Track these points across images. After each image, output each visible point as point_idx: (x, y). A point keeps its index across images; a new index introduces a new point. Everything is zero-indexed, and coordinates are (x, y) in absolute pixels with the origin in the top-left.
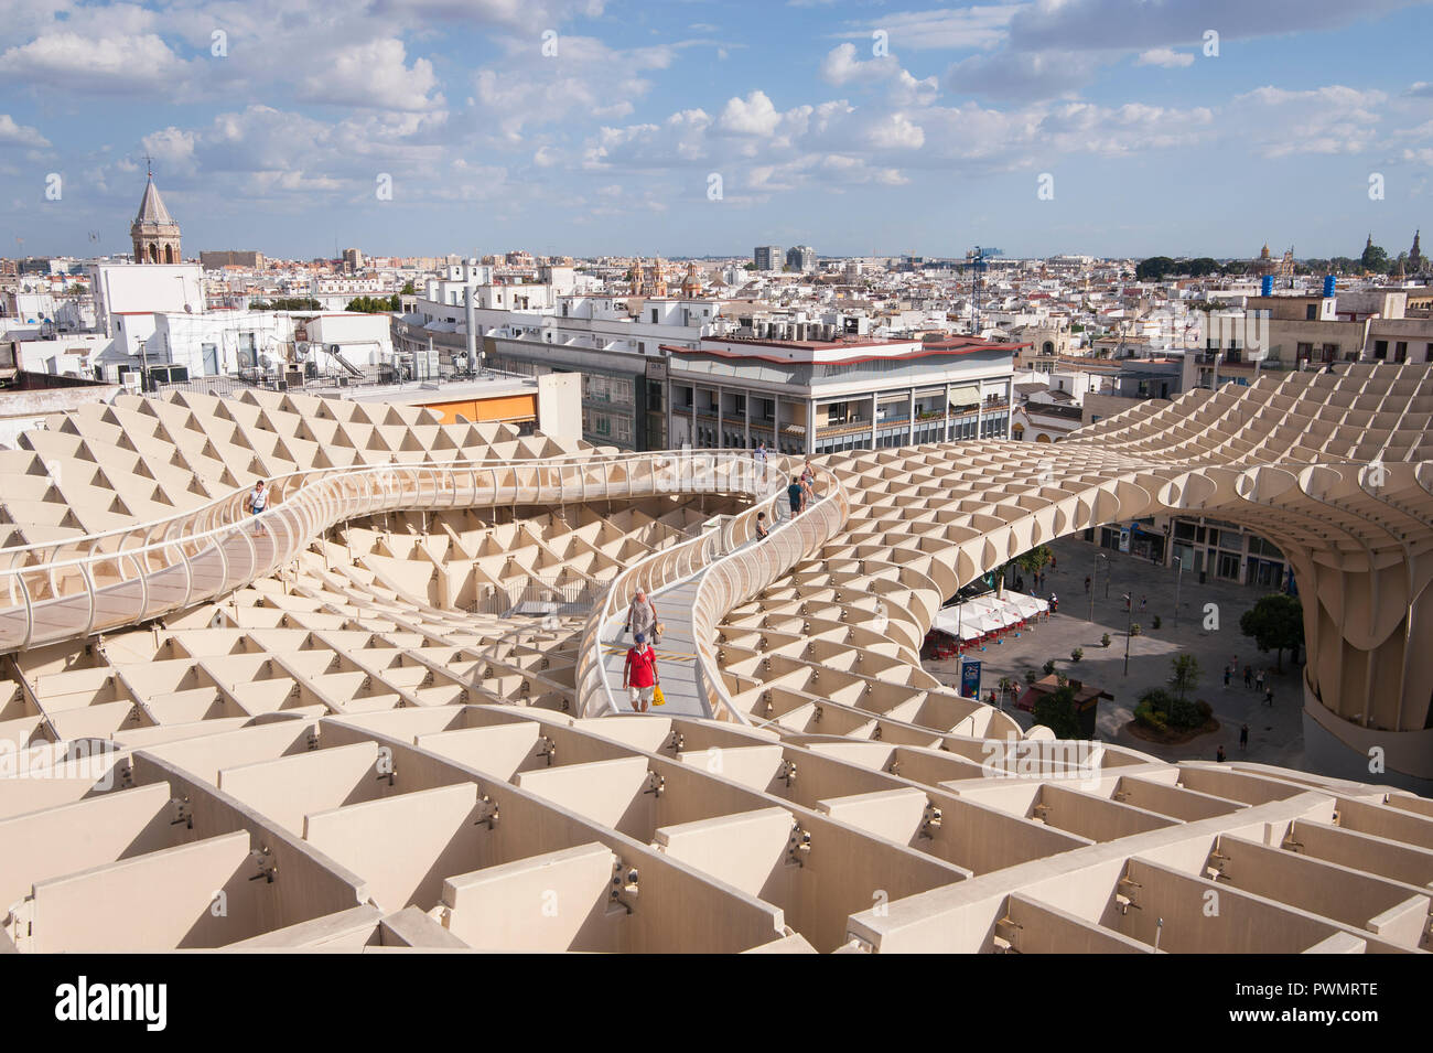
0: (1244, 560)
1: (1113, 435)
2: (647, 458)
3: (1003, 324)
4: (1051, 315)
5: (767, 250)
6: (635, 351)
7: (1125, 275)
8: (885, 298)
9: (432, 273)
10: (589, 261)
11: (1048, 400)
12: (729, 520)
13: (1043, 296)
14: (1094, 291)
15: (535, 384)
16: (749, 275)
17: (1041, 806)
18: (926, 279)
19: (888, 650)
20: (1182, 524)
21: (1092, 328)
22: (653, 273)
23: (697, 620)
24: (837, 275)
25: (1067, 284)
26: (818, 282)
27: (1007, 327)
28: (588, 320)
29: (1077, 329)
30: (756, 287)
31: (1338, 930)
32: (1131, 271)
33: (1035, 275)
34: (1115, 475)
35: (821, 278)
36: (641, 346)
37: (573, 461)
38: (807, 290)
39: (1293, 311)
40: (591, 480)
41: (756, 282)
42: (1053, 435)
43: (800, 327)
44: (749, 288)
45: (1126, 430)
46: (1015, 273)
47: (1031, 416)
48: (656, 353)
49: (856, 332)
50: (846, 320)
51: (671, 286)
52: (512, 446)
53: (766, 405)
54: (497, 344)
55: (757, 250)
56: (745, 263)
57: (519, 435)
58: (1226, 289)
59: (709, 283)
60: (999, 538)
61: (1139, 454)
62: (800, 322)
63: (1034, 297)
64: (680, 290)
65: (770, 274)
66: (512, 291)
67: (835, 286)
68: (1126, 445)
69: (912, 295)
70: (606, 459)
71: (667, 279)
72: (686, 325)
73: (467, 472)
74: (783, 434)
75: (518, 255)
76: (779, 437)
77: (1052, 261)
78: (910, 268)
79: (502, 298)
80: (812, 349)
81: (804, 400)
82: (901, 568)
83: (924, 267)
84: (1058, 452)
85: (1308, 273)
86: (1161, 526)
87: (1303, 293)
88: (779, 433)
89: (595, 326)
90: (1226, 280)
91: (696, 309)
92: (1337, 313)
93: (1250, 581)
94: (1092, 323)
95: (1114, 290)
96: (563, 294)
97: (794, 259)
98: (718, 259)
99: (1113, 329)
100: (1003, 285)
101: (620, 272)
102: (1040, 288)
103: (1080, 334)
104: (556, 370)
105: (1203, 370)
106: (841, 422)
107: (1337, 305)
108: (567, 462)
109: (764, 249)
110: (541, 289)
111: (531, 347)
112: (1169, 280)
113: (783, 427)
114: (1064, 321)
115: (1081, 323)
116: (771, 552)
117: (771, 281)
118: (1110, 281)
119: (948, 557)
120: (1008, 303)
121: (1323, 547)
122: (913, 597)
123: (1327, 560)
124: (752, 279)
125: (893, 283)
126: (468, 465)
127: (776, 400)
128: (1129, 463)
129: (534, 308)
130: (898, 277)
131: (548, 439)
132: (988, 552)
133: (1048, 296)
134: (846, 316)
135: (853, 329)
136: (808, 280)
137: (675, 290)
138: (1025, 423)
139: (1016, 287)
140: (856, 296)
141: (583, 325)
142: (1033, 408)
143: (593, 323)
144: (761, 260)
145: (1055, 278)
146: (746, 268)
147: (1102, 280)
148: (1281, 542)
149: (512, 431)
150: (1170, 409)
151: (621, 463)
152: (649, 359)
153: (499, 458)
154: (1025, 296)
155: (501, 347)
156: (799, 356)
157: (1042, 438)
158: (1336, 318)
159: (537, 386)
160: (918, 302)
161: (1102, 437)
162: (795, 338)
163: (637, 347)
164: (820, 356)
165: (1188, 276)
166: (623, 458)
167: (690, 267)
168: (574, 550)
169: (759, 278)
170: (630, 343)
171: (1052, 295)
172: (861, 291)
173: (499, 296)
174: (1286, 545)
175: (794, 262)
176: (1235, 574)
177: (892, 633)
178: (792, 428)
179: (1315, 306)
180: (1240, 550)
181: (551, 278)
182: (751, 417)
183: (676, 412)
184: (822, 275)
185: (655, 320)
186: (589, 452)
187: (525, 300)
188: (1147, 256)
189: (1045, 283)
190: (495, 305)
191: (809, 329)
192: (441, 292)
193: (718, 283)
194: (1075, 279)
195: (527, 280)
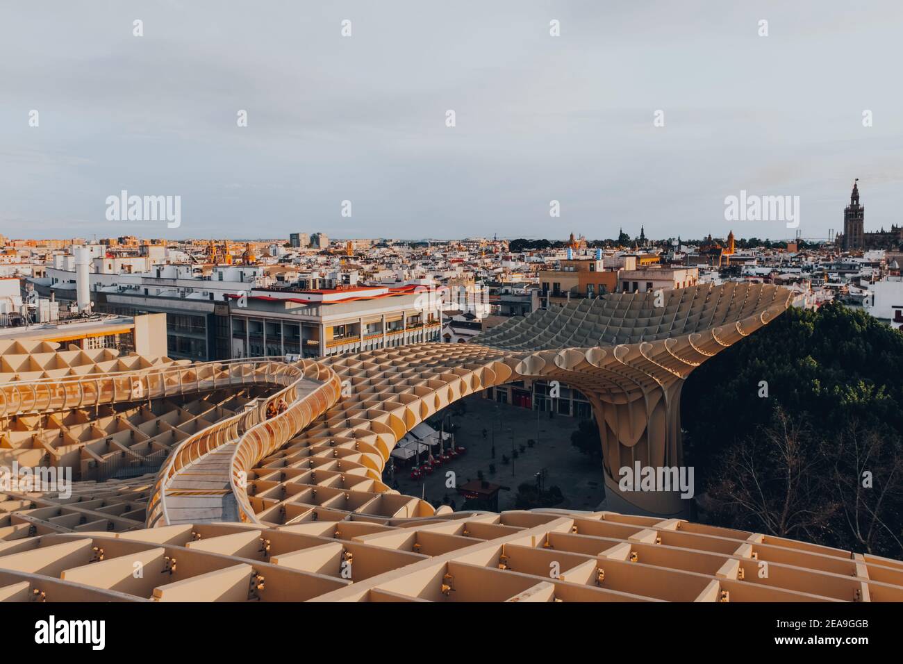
0: (571, 403)
1: (495, 337)
2: (211, 365)
3: (438, 277)
4: (464, 271)
5: (297, 235)
6: (208, 298)
7: (503, 249)
8: (370, 263)
9: (60, 250)
10: (179, 242)
11: (463, 319)
12: (263, 401)
13: (459, 260)
14: (487, 258)
15: (133, 322)
16: (287, 250)
17: (416, 545)
18: (394, 252)
19: (360, 472)
20: (538, 385)
21: (485, 278)
22: (223, 249)
23: (235, 465)
24: (342, 249)
25: (473, 254)
26: (329, 254)
27: (441, 279)
28: (175, 280)
29: (477, 279)
30: (290, 257)
31: (541, 581)
32: (506, 246)
33: (455, 249)
34: (492, 359)
35: (332, 252)
36: (212, 295)
37: (157, 371)
38: (322, 259)
39: (583, 267)
40: (170, 382)
41: (291, 254)
42: (466, 339)
43: (314, 281)
44: (286, 259)
45: (502, 334)
46: (444, 248)
47: (455, 329)
48: (222, 299)
49: (349, 283)
50: (342, 276)
51: (235, 257)
52: (111, 364)
53: (293, 327)
54: (108, 296)
55: (291, 235)
56: (284, 243)
57: (119, 356)
58: (554, 256)
59: (261, 255)
60: (429, 400)
61: (509, 347)
62: (314, 278)
63: (454, 261)
64: (241, 260)
65: (300, 250)
66: (119, 262)
67: (340, 256)
68: (501, 342)
69: (386, 261)
70: (181, 368)
71: (233, 253)
72: (242, 281)
73: (76, 384)
74: (306, 346)
75: (127, 238)
76: (303, 348)
77: (464, 241)
78: (385, 245)
79: (112, 267)
80: (322, 294)
81: (318, 325)
82: (371, 422)
83: (393, 245)
84: (464, 348)
85: (594, 247)
86: (527, 387)
87: (591, 258)
88: (303, 346)
89: (178, 283)
90: (554, 251)
91: (248, 272)
92: (604, 268)
93: (575, 415)
94: (486, 275)
95: (498, 257)
96: (158, 263)
97: (315, 240)
98: (267, 241)
99: (496, 278)
100: (438, 255)
101: (200, 249)
102: (458, 257)
103: (479, 282)
104: (150, 312)
105: (542, 299)
106: (342, 337)
107: (604, 264)
108: (154, 371)
109: (296, 234)
110: (142, 260)
111: (134, 298)
112: (525, 251)
113: (305, 342)
114: (471, 274)
115: (479, 275)
116: (291, 420)
117: (300, 254)
118: (496, 252)
119: (399, 413)
120: (441, 265)
121: (604, 392)
122: (378, 439)
123: (606, 399)
124: (288, 252)
125: (375, 254)
126: (77, 378)
127: (300, 325)
128: (502, 352)
129: (136, 272)
130: (378, 250)
131: (140, 358)
132: (423, 409)
133: (462, 261)
134: (343, 274)
135: (347, 281)
136: (323, 253)
137: (238, 260)
138: (451, 333)
139: (445, 256)
140: (352, 262)
141: (171, 282)
142: (455, 324)
143: (177, 281)
144: (294, 240)
145: (466, 251)
146: (284, 246)
147: (491, 252)
148: (584, 391)
149: (113, 354)
150: (523, 321)
151: (193, 370)
152: (217, 303)
153: (102, 372)
154: (450, 261)
155: (111, 299)
156: (314, 298)
157: (461, 341)
158: (604, 270)
159: (134, 323)
160: (390, 265)
161: (489, 339)
162: (311, 288)
163: (209, 296)
164: (327, 297)
165: (535, 249)
166: (194, 366)
167: (248, 245)
168: (157, 430)
169: (293, 252)
170: (204, 293)
171: (464, 260)
172: (356, 259)
173: (110, 265)
174: (587, 393)
175: (315, 242)
176: (568, 412)
177: (363, 462)
178: (310, 342)
179: (593, 264)
180: (569, 397)
181: (148, 253)
182: (285, 337)
183: (235, 336)
184: (332, 250)
185: (221, 279)
186: (169, 365)
187: (130, 267)
188: (514, 239)
189: (461, 253)
190: (106, 270)
191: (320, 282)
192: (65, 263)
193: (266, 255)
194: (477, 251)
195: (131, 254)
